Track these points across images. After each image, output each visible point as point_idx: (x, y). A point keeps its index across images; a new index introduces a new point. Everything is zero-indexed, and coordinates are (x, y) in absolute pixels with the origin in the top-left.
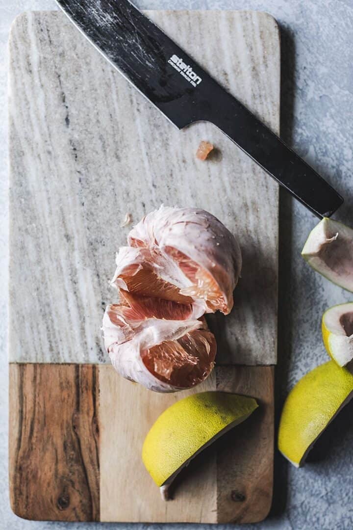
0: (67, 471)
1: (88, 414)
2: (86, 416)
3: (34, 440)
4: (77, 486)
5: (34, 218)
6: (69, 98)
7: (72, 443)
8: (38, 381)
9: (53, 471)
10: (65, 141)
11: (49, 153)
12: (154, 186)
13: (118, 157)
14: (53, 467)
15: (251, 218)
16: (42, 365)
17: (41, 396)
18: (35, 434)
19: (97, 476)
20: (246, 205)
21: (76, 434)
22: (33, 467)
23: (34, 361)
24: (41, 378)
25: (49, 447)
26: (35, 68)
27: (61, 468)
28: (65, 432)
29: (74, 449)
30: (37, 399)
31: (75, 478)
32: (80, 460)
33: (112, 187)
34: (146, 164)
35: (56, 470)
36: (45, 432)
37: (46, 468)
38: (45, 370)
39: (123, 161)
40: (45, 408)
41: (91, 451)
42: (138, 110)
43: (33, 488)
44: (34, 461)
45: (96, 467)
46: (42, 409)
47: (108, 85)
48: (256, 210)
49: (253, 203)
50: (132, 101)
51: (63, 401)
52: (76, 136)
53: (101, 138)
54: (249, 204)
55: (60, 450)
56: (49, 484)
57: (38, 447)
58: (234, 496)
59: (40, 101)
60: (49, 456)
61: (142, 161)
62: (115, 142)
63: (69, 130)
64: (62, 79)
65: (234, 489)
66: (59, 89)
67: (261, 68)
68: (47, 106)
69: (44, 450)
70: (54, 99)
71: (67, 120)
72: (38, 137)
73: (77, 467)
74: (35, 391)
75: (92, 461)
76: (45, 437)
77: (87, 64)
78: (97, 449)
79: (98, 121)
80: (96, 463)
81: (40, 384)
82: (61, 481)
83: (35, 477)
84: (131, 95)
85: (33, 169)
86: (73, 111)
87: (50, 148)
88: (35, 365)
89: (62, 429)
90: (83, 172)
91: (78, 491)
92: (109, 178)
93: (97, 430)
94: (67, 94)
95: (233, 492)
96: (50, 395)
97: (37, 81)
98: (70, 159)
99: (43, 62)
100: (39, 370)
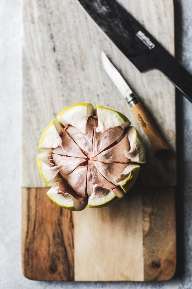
0: (55, 250)
1: (67, 217)
2: (66, 218)
3: (36, 233)
4: (61, 260)
5: (36, 104)
6: (55, 37)
7: (58, 234)
8: (38, 197)
9: (47, 251)
10: (53, 61)
11: (44, 67)
12: (104, 85)
13: (83, 69)
14: (47, 248)
15: (160, 101)
16: (40, 188)
17: (40, 207)
18: (36, 229)
19: (73, 253)
20: (156, 95)
21: (60, 229)
22: (35, 248)
23: (36, 186)
24: (40, 196)
25: (45, 236)
26: (36, 20)
27: (52, 249)
28: (54, 227)
29: (59, 237)
30: (38, 209)
31: (60, 255)
32: (62, 244)
33: (80, 86)
34: (99, 72)
35: (49, 250)
36: (42, 228)
37: (43, 249)
38: (42, 192)
39: (86, 71)
40: (42, 213)
41: (69, 239)
42: (94, 43)
43: (35, 261)
44: (36, 245)
45: (72, 248)
46: (40, 214)
47: (77, 29)
48: (162, 97)
49: (161, 93)
50: (90, 38)
51: (52, 209)
52: (59, 58)
53: (73, 58)
54: (158, 94)
55: (51, 238)
56: (44, 259)
57: (38, 237)
58: (154, 264)
59: (39, 38)
60: (44, 242)
61: (97, 71)
62: (82, 61)
63: (55, 54)
64: (51, 26)
65: (153, 260)
66: (49, 33)
67: (163, 18)
68: (43, 41)
69: (42, 239)
70: (47, 37)
71: (54, 49)
72: (37, 59)
73: (61, 248)
74: (36, 203)
75: (70, 245)
76: (42, 231)
77: (66, 18)
78: (73, 237)
79: (72, 49)
80: (72, 245)
81: (39, 199)
82: (52, 257)
83: (36, 254)
84: (90, 35)
85: (35, 76)
86: (58, 44)
87: (45, 65)
88: (37, 189)
89: (52, 225)
90: (64, 77)
91: (62, 262)
92: (78, 81)
93: (73, 226)
94: (54, 34)
95: (153, 262)
96: (45, 206)
97: (37, 28)
98: (56, 70)
99: (41, 18)
100: (38, 192)
